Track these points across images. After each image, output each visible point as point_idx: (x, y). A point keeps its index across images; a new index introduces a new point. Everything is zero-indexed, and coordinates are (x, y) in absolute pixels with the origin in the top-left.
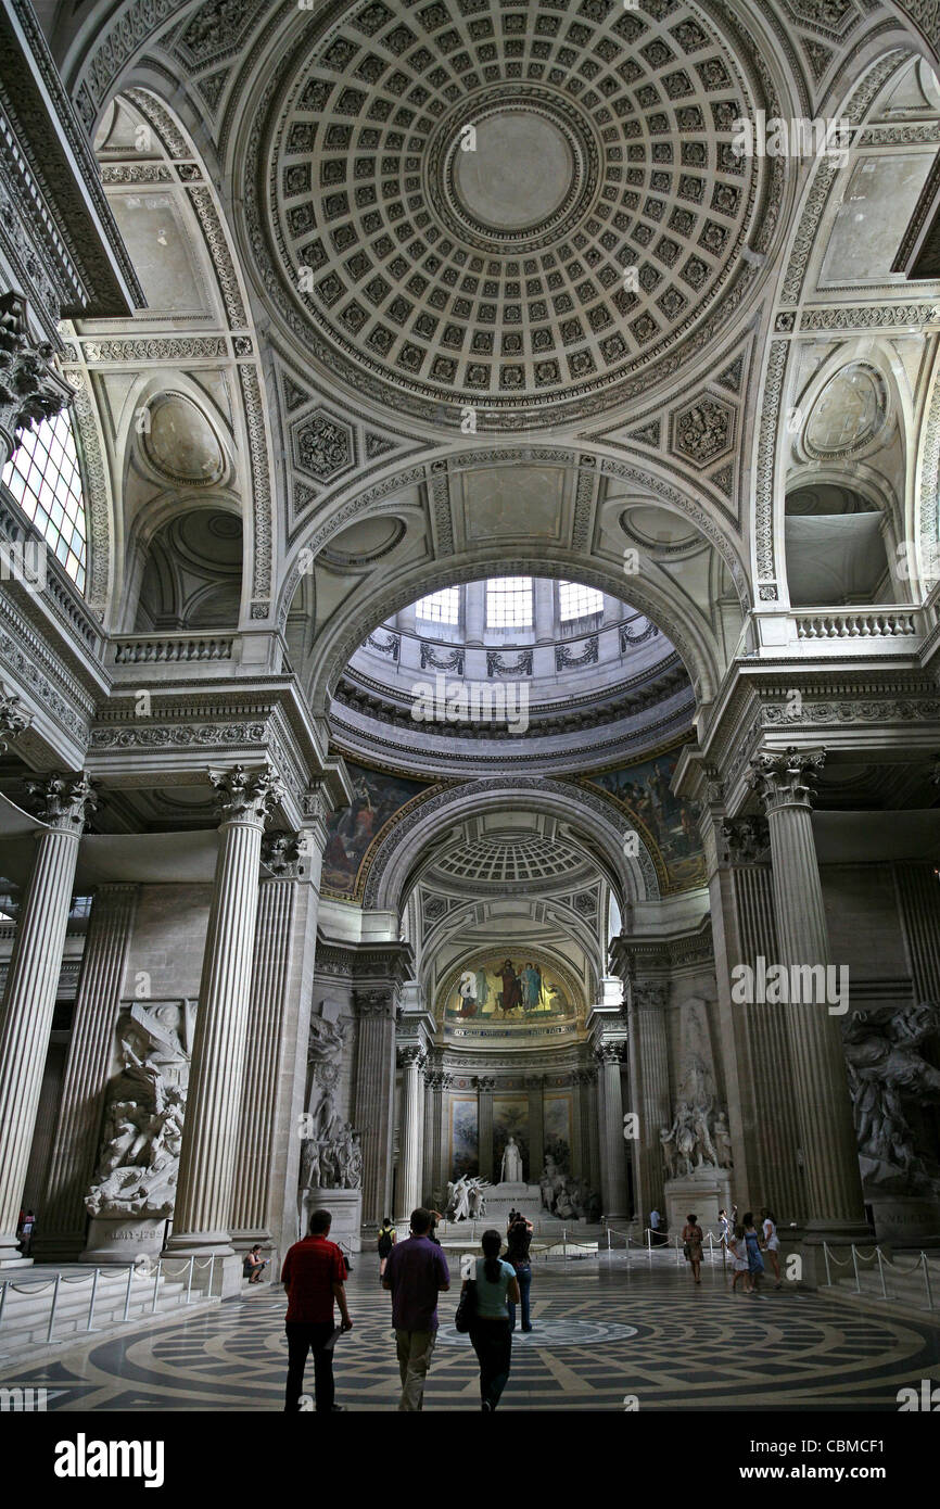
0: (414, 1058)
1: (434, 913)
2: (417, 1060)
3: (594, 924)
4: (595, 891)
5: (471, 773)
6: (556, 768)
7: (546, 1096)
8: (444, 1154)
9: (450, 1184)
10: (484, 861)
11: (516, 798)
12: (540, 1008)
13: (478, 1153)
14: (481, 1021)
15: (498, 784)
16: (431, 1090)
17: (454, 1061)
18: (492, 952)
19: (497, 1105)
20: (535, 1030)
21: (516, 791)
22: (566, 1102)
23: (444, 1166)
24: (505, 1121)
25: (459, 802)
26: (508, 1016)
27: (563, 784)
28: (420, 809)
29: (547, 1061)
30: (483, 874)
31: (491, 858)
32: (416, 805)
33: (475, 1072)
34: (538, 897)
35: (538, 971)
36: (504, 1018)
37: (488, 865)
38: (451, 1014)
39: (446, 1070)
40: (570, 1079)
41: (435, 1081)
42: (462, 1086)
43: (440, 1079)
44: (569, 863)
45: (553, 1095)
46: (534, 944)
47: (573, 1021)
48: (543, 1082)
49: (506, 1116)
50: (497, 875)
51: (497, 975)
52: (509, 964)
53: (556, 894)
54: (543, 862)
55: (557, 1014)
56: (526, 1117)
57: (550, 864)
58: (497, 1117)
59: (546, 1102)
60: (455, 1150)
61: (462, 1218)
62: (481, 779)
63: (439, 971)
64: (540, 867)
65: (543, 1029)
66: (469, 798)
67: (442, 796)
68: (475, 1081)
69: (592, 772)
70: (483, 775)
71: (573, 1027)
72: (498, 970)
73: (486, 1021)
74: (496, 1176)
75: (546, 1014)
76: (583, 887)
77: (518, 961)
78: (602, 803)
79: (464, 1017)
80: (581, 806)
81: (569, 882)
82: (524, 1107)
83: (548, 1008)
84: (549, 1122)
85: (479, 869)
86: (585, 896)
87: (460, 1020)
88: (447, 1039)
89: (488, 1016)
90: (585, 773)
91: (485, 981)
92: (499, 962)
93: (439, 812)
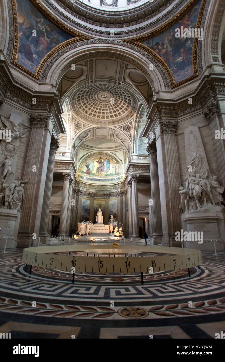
0: (67, 177)
1: (77, 128)
2: (69, 178)
3: (130, 135)
4: (131, 123)
5: (92, 36)
6: (127, 38)
7: (110, 199)
8: (79, 215)
9: (79, 223)
10: (95, 110)
11: (110, 48)
12: (109, 173)
13: (89, 216)
14: (92, 176)
15: (103, 42)
16: (76, 195)
17: (83, 187)
18: (96, 154)
19: (96, 202)
20: (107, 179)
21: (110, 45)
22: (116, 201)
23: (78, 219)
24: (98, 206)
25: (86, 46)
26: (100, 175)
27: (129, 44)
28: (69, 47)
29: (111, 189)
30: (94, 116)
31: (97, 109)
32: (67, 44)
33: (89, 191)
34: (112, 127)
35: (109, 161)
36: (98, 175)
37: (96, 112)
38: (83, 172)
39: (80, 189)
40: (118, 194)
41: (76, 192)
42: (85, 195)
43: (79, 192)
44: (123, 112)
45: (112, 199)
46: (109, 152)
47: (119, 177)
48: (109, 195)
49: (98, 205)
50: (98, 117)
51: (97, 162)
52: (101, 158)
53: (118, 125)
54: (114, 112)
55: (114, 175)
56: (104, 205)
57: (117, 113)
58: (95, 205)
59: (110, 201)
60: (82, 214)
61: (82, 235)
62: (95, 39)
63: (80, 158)
64: (113, 114)
65: (110, 179)
66: (90, 46)
67: (79, 43)
68: (89, 194)
69: (142, 38)
70: (96, 37)
71: (119, 178)
72: (97, 160)
73: (94, 176)
74: (95, 222)
75: (111, 175)
76: (127, 122)
77: (104, 157)
78: (145, 52)
79: (87, 174)
80: (137, 53)
81: (123, 119)
82: (103, 202)
83: (111, 173)
84: (111, 207)
85: (93, 113)
86: (128, 126)
87: (85, 174)
88: (81, 179)
89: (94, 174)
90: (139, 39)
91: (93, 164)
92: (98, 157)
93: (77, 49)
